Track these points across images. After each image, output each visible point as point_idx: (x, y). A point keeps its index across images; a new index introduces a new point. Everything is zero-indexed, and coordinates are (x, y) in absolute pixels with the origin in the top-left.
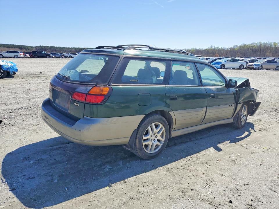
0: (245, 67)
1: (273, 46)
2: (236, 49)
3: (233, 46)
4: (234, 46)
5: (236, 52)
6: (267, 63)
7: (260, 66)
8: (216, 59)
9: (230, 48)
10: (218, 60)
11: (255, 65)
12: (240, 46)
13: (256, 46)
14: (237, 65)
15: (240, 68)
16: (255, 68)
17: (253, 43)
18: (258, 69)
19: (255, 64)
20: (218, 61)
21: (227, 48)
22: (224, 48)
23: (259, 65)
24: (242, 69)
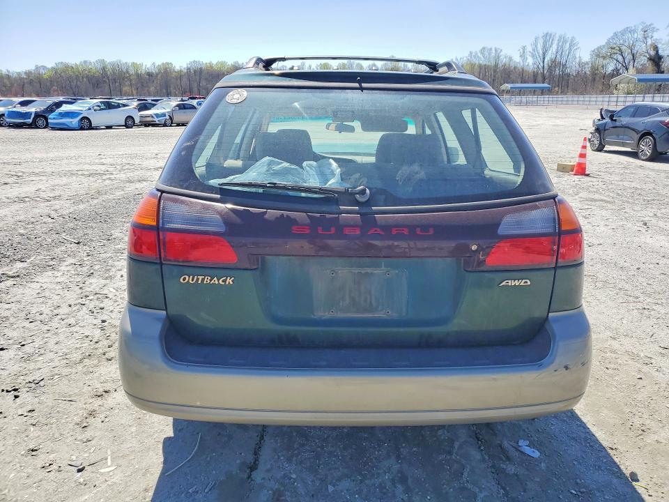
0: (137, 121)
1: (132, 71)
2: (45, 77)
3: (34, 68)
4: (37, 67)
5: (48, 84)
6: (180, 109)
7: (168, 117)
8: (59, 105)
9: (26, 73)
10: (64, 105)
11: (157, 115)
12: (53, 68)
13: (94, 70)
14: (117, 116)
15: (127, 126)
16: (157, 122)
17: (85, 62)
18: (165, 125)
19: (155, 114)
20: (65, 108)
21: (19, 74)
22: (8, 71)
23: (164, 115)
24: (132, 127)
